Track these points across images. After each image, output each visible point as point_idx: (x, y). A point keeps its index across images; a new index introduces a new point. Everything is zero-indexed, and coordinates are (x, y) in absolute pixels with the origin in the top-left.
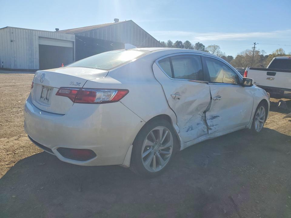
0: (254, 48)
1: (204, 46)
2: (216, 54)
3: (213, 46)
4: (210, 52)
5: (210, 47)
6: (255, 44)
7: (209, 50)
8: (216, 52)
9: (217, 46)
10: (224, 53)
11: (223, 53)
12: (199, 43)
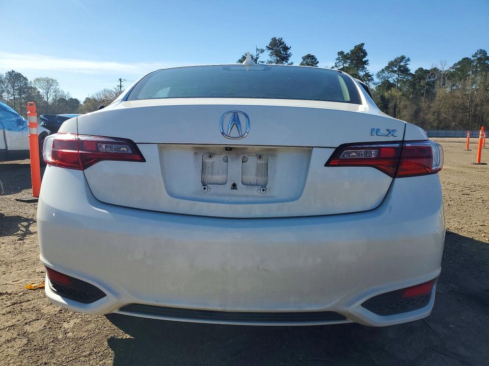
0: (121, 86)
1: (25, 79)
2: (53, 94)
3: (44, 80)
4: (39, 90)
5: (38, 80)
6: (120, 80)
7: (37, 87)
8: (52, 90)
9: (52, 80)
10: (68, 93)
11: (66, 93)
12: (13, 71)
